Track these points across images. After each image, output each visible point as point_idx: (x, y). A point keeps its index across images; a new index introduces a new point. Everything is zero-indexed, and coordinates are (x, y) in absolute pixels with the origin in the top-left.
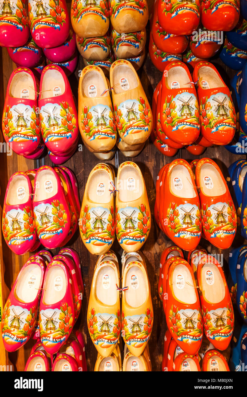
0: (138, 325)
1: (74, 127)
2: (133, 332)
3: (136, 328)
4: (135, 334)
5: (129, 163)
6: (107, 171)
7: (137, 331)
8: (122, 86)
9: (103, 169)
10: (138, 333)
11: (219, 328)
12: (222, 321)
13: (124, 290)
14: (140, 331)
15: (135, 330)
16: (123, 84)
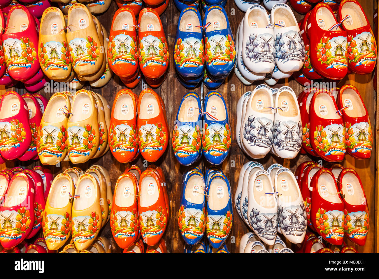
0: (83, 224)
1: (34, 59)
2: (79, 231)
3: (81, 228)
4: (80, 232)
5: (83, 91)
6: (65, 97)
7: (82, 230)
8: (80, 25)
9: (62, 96)
10: (83, 232)
11: (149, 228)
12: (152, 222)
13: (76, 197)
14: (85, 230)
15: (80, 229)
16: (81, 24)
